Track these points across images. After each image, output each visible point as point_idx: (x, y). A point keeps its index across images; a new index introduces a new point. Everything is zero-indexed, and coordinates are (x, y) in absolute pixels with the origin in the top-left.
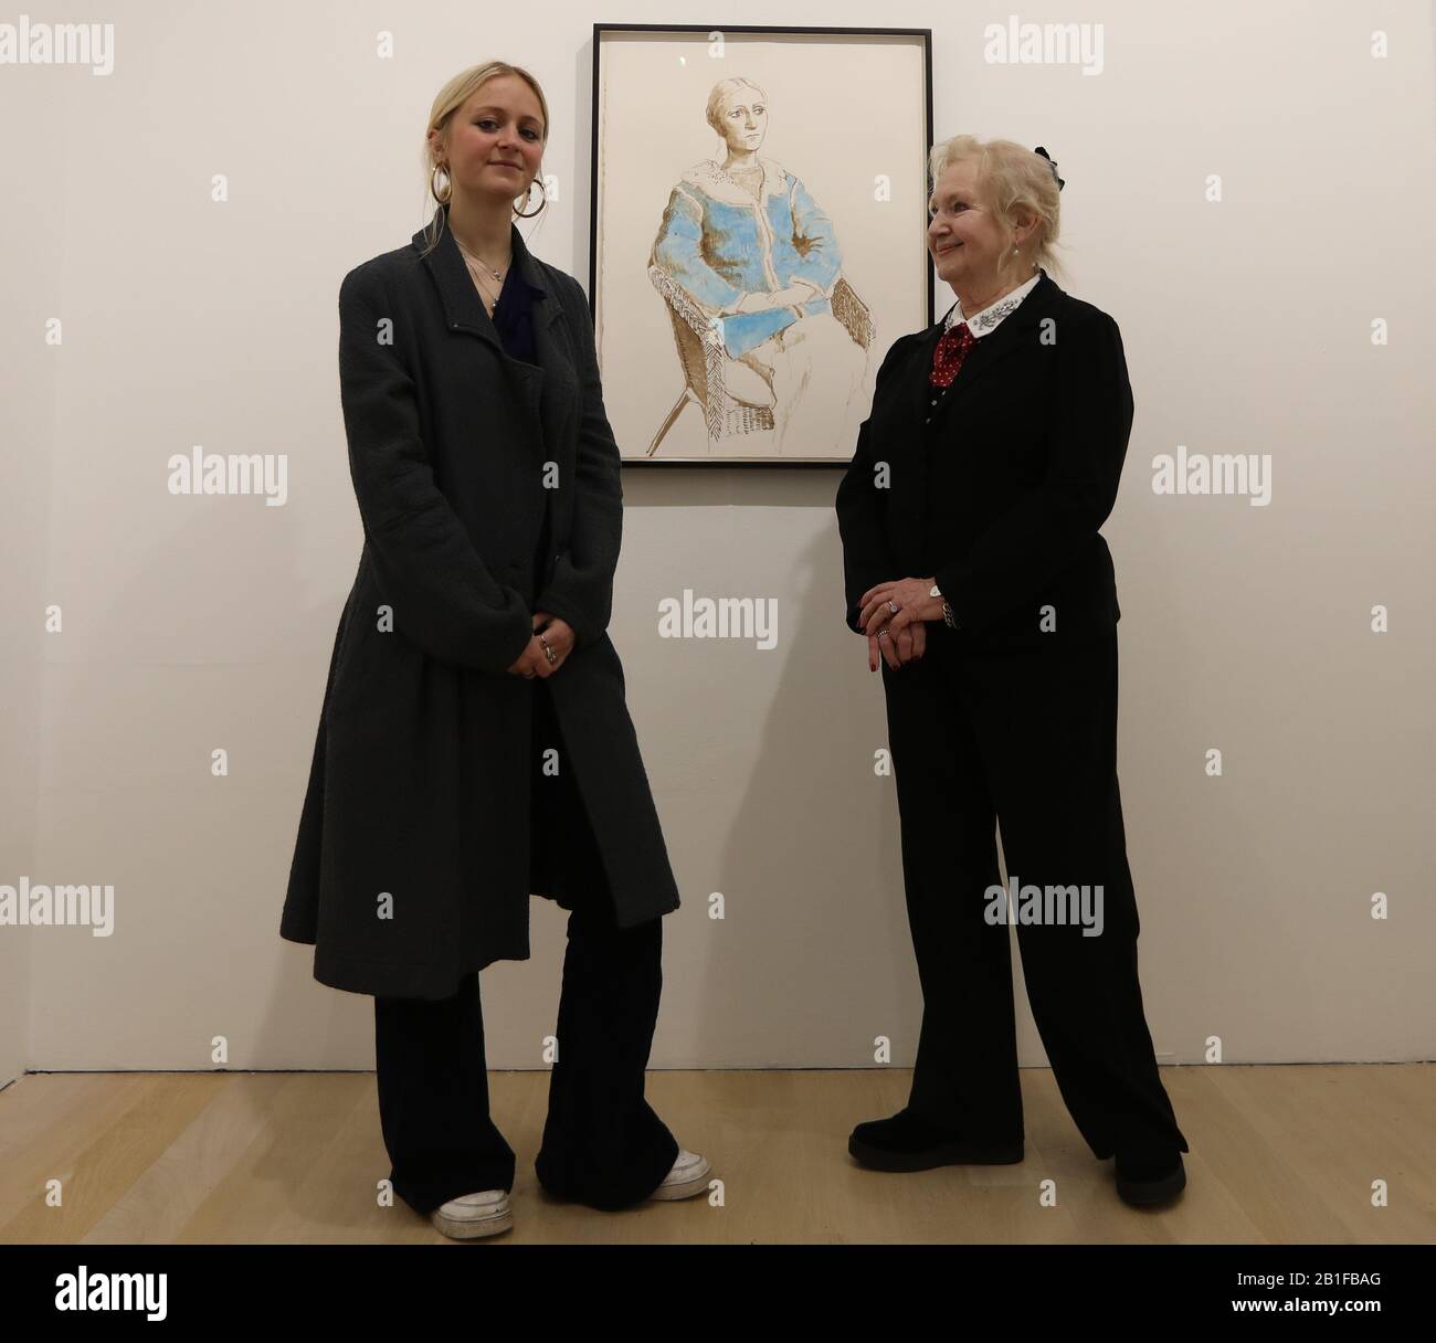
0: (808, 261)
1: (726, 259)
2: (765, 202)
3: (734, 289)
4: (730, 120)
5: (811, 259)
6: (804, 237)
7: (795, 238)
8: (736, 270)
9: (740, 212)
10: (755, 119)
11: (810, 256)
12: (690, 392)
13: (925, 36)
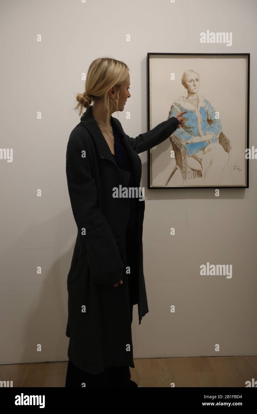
0: (212, 127)
1: (187, 126)
2: (199, 109)
3: (190, 135)
4: (188, 83)
5: (213, 126)
6: (210, 119)
7: (208, 120)
8: (191, 130)
9: (192, 112)
10: (196, 83)
11: (212, 125)
12: (178, 167)
13: (248, 56)
